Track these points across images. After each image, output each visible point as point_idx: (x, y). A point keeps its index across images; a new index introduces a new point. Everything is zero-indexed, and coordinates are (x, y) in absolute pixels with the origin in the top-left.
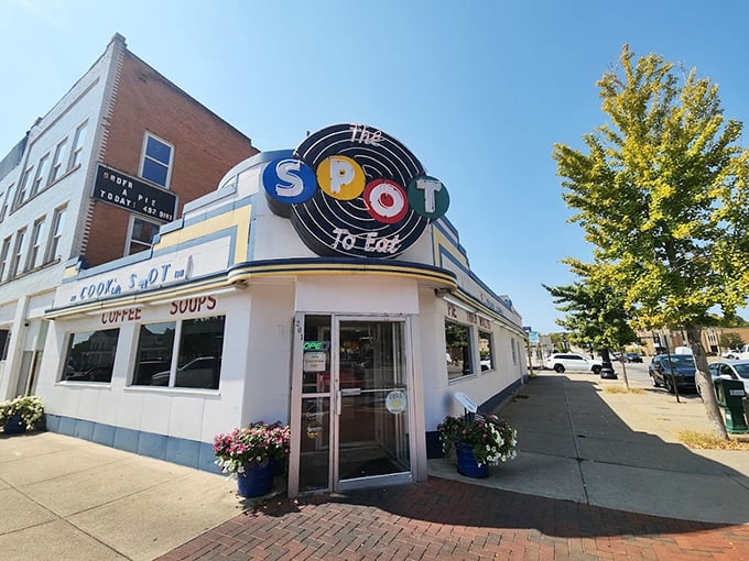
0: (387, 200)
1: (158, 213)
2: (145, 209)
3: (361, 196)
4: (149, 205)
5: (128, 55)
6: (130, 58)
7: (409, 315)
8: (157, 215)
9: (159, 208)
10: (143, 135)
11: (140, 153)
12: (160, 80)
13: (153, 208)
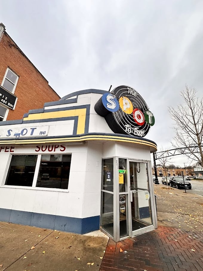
0: (139, 117)
1: (7, 103)
2: (2, 100)
3: (132, 113)
4: (4, 99)
5: (5, 33)
6: (6, 35)
7: (149, 161)
8: (7, 104)
9: (8, 101)
10: (6, 68)
11: (4, 76)
12: (17, 49)
13: (5, 100)
